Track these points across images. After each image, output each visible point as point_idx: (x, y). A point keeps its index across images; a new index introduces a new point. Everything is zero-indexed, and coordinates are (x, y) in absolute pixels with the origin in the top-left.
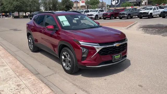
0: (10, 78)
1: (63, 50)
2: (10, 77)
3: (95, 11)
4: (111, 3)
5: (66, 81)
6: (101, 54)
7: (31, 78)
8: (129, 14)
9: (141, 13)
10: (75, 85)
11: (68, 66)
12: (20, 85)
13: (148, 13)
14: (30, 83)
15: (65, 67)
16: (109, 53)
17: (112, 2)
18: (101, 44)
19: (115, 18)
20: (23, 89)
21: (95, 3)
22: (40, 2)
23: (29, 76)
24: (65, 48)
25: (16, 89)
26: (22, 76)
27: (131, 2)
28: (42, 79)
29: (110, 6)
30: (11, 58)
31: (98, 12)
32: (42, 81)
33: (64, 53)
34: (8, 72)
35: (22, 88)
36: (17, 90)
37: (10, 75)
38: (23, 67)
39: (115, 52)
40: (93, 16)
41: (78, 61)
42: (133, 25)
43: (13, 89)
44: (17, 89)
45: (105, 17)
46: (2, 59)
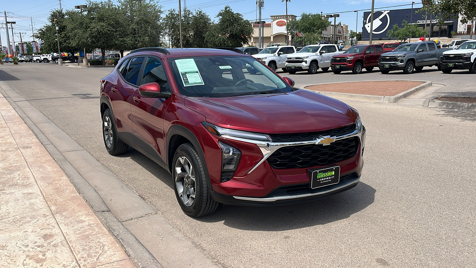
0: (33, 217)
1: (178, 150)
2: (34, 214)
3: (311, 50)
4: (364, 28)
5: (179, 235)
6: (277, 165)
7: (85, 221)
8: (411, 61)
9: (447, 57)
10: (197, 246)
11: (188, 196)
12: (51, 236)
13: (469, 58)
14: (78, 232)
15: (181, 196)
16: (299, 164)
17: (365, 24)
18: (276, 137)
19: (370, 70)
20: (55, 246)
21: (314, 26)
22: (163, 24)
23: (80, 214)
24: (185, 145)
25: (38, 244)
26: (64, 214)
27: (423, 25)
28: (111, 224)
29: (360, 37)
30: (51, 168)
31: (318, 52)
32: (110, 231)
33: (180, 159)
34: (32, 201)
35: (52, 243)
36: (39, 249)
37: (35, 210)
38: (72, 192)
39: (319, 161)
40: (304, 63)
41: (213, 181)
42: (417, 90)
43: (31, 245)
44: (39, 246)
45: (338, 67)
46: (28, 170)
